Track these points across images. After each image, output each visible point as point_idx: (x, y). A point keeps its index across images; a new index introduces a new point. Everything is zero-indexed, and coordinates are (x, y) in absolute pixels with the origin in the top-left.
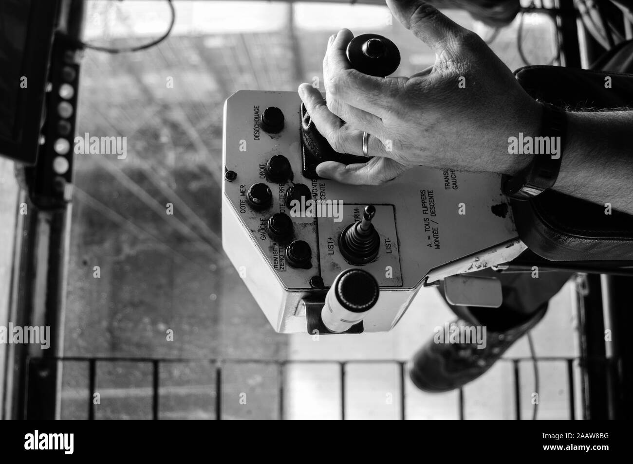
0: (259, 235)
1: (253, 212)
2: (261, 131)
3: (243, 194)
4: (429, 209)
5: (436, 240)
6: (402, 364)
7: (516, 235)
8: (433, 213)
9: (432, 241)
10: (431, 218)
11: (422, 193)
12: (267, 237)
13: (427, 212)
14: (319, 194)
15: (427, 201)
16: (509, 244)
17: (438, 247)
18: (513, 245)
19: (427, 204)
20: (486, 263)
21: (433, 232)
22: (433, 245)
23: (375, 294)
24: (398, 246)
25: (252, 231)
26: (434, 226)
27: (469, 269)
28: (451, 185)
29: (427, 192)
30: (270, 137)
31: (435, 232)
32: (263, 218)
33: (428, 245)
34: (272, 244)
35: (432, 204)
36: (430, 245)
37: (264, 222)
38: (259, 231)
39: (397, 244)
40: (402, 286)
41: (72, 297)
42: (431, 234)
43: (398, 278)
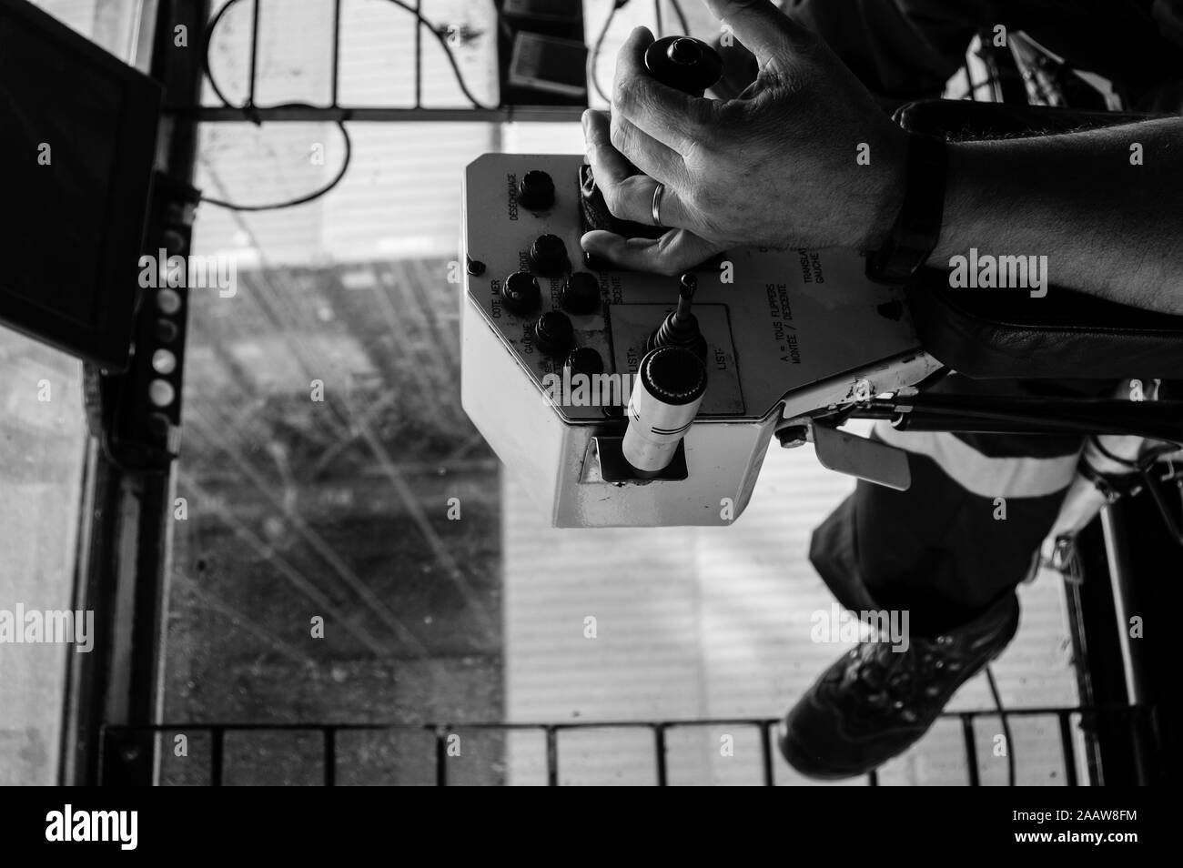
0: (522, 347)
1: (512, 316)
2: (519, 208)
3: (497, 291)
4: (780, 309)
5: (794, 351)
6: (765, 726)
7: (916, 344)
8: (788, 316)
9: (788, 353)
10: (783, 322)
11: (770, 289)
12: (535, 350)
13: (778, 314)
14: (611, 291)
15: (777, 298)
16: (908, 357)
17: (797, 361)
18: (914, 359)
19: (778, 303)
20: (874, 388)
21: (789, 341)
22: (790, 358)
23: (702, 378)
24: (736, 360)
25: (512, 342)
26: (791, 333)
27: (848, 397)
28: (813, 276)
29: (776, 288)
30: (534, 217)
31: (792, 341)
32: (527, 324)
33: (782, 359)
34: (543, 360)
35: (784, 303)
36: (784, 359)
37: (530, 330)
38: (522, 341)
39: (732, 355)
40: (744, 414)
41: (177, 627)
42: (787, 345)
43: (737, 404)
